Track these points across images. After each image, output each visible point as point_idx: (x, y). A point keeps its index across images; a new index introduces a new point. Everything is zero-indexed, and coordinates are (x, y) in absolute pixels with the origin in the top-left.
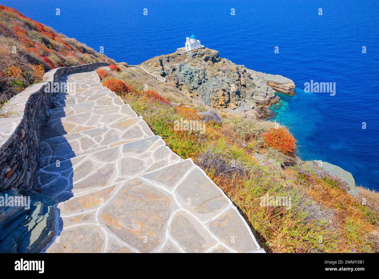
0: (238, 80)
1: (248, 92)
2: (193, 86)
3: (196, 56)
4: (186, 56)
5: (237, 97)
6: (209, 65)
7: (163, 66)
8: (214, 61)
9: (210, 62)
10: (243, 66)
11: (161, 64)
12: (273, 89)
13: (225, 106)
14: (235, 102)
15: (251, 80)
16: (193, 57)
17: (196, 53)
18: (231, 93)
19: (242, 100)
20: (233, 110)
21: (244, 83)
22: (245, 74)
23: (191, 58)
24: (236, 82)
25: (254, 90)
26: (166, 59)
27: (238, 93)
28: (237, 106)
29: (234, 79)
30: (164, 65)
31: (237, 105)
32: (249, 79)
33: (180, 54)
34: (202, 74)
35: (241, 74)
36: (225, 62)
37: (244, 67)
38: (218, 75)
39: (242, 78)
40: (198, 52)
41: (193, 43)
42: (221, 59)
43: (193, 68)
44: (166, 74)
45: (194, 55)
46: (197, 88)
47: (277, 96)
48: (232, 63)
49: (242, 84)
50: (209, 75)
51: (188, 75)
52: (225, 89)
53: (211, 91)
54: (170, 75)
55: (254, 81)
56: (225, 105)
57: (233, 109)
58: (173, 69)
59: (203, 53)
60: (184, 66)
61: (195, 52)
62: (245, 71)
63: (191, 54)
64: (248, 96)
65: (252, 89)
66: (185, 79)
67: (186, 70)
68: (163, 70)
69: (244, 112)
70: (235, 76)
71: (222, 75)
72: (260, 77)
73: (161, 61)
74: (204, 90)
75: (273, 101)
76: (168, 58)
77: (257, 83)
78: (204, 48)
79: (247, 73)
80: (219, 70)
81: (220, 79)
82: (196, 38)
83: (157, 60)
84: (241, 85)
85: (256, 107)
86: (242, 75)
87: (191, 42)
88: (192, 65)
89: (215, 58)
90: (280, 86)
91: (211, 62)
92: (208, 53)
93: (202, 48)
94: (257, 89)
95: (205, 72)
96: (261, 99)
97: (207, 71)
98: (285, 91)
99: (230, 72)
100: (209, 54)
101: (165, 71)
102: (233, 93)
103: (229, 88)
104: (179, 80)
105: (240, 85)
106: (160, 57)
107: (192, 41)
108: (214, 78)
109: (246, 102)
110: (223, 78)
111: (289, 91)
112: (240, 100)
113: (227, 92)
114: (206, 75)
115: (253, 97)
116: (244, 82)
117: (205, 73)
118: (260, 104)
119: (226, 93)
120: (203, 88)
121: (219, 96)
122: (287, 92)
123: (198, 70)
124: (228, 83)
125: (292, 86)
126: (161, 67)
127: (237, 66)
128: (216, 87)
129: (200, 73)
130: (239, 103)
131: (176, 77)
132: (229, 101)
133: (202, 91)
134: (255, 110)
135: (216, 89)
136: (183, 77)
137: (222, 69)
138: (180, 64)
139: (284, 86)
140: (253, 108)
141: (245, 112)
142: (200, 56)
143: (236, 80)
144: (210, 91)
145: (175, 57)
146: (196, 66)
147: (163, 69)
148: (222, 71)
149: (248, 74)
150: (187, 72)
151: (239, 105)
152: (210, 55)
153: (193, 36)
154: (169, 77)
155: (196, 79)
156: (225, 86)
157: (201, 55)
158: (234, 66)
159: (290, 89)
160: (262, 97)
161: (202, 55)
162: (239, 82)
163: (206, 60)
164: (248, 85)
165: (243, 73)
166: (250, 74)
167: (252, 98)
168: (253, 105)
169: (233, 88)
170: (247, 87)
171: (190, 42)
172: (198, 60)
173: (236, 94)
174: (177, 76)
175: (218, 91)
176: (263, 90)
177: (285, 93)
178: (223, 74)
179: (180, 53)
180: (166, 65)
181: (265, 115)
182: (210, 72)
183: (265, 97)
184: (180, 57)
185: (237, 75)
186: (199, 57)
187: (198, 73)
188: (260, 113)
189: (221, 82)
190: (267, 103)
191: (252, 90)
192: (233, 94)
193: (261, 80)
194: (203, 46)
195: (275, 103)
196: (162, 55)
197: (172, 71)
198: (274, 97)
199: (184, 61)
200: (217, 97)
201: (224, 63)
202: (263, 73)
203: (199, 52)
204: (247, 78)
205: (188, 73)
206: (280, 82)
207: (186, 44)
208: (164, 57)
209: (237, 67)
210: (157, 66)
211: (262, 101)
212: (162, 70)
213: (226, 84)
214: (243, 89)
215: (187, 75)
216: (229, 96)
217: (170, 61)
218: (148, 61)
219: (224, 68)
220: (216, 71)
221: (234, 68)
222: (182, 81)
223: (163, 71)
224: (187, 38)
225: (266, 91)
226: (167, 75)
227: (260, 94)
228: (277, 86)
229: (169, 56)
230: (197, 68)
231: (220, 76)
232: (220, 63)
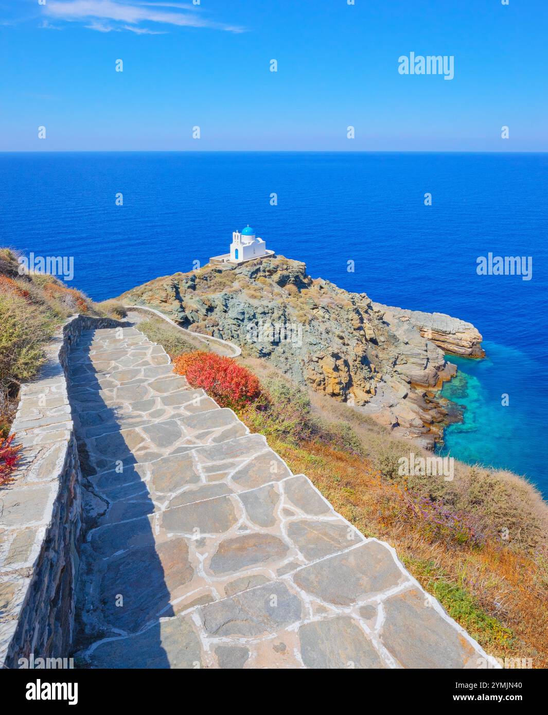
0: (360, 328)
1: (385, 355)
2: (260, 348)
3: (259, 275)
4: (236, 275)
5: (365, 373)
6: (290, 295)
7: (181, 300)
8: (300, 285)
9: (290, 287)
10: (363, 294)
11: (178, 297)
12: (439, 346)
13: (343, 398)
14: (363, 385)
15: (387, 328)
16: (251, 278)
17: (258, 267)
18: (351, 363)
19: (376, 379)
20: (364, 405)
21: (373, 336)
22: (372, 314)
23: (247, 279)
24: (355, 333)
25: (397, 351)
26: (187, 283)
27: (365, 361)
28: (370, 395)
29: (350, 325)
30: (183, 298)
31: (369, 392)
32: (381, 325)
33: (220, 271)
34: (280, 318)
35: (362, 313)
36: (323, 286)
37: (366, 297)
38: (314, 318)
39: (367, 325)
40: (261, 266)
41: (248, 245)
42: (312, 279)
43: (255, 302)
44: (191, 319)
45: (253, 273)
46: (269, 354)
47: (448, 362)
48: (337, 288)
49: (368, 337)
50: (295, 319)
51: (246, 320)
52: (338, 353)
53: (306, 360)
54: (201, 323)
55: (392, 329)
56: (342, 395)
57: (362, 403)
58: (207, 307)
59: (274, 268)
60: (232, 298)
61: (255, 265)
62: (370, 307)
63: (246, 270)
64: (387, 367)
65: (392, 348)
66: (238, 332)
67: (240, 309)
68: (184, 311)
69: (389, 408)
70: (352, 320)
71: (324, 317)
72: (403, 319)
73: (176, 288)
74: (287, 359)
75: (443, 375)
76: (193, 280)
77: (400, 333)
78: (274, 256)
79: (375, 312)
80: (315, 307)
81: (322, 328)
82: (256, 233)
83: (165, 286)
84: (366, 340)
85: (411, 395)
86: (365, 316)
87: (243, 244)
88: (254, 297)
89: (302, 277)
90: (450, 338)
91: (293, 288)
92: (285, 267)
93: (270, 256)
94: (403, 348)
95: (285, 311)
96: (417, 372)
97: (289, 310)
98: (462, 351)
99: (339, 309)
100: (287, 269)
101: (187, 313)
102: (355, 360)
103: (344, 349)
104: (224, 334)
105: (364, 339)
106: (171, 277)
107: (248, 240)
108: (307, 326)
109: (385, 382)
110: (328, 324)
111: (470, 350)
112: (371, 378)
113: (342, 360)
114: (289, 320)
115: (397, 368)
116: (372, 332)
117: (286, 314)
118: (418, 385)
119: (340, 363)
120: (284, 352)
121: (324, 372)
122: (467, 353)
123: (270, 307)
124: (342, 338)
125: (475, 338)
126: (177, 303)
127: (350, 296)
128: (315, 348)
129: (276, 315)
130: (373, 387)
131: (215, 328)
132: (349, 384)
133: (283, 359)
134: (414, 403)
135: (317, 355)
136: (234, 327)
137: (322, 304)
138: (223, 293)
139: (458, 339)
140: (405, 397)
141: (392, 409)
142: (267, 274)
143: (355, 329)
144: (303, 360)
145: (208, 279)
146: (262, 297)
147: (183, 309)
148: (323, 308)
149: (377, 314)
150: (243, 313)
151: (373, 391)
152: (289, 270)
153: (247, 229)
154: (198, 327)
156: (336, 346)
157: (269, 271)
158: (344, 296)
159: (473, 345)
160: (418, 368)
161: (272, 272)
162: (362, 332)
163: (282, 282)
164: (382, 339)
165: (366, 312)
166: (382, 312)
167: (396, 371)
168: (404, 389)
169: (355, 350)
170: (380, 344)
171: (241, 242)
172: (264, 283)
173: (363, 364)
174: (218, 325)
175: (322, 359)
176: (417, 351)
177: (462, 355)
178: (327, 316)
179: (220, 267)
180: (190, 296)
181: (439, 415)
182: (297, 313)
183: (426, 368)
184: (221, 277)
185: (356, 317)
186: (265, 276)
187: (270, 315)
188: (425, 410)
189: (324, 336)
190: (432, 382)
191: (393, 352)
192: (356, 363)
193: (406, 326)
194: (271, 252)
195: (449, 381)
196: (176, 274)
197: (204, 311)
198: (444, 366)
199: (231, 287)
200: (321, 374)
201: (320, 290)
202: (403, 310)
203: (264, 265)
204: (376, 322)
205: (247, 316)
206: (448, 330)
207: (233, 247)
208: (183, 279)
209: (352, 298)
210: (166, 302)
211: (419, 378)
212: (180, 310)
213: (337, 339)
214: (372, 351)
215: (243, 320)
216: (349, 371)
217: (197, 286)
218: (142, 287)
219: (324, 301)
220: (307, 307)
221: (347, 301)
222: (232, 337)
223: (182, 314)
224: (234, 233)
225: (425, 353)
226: (194, 324)
227: (412, 360)
228: (442, 338)
229: (194, 276)
230: (265, 303)
231: (320, 320)
232: (313, 290)
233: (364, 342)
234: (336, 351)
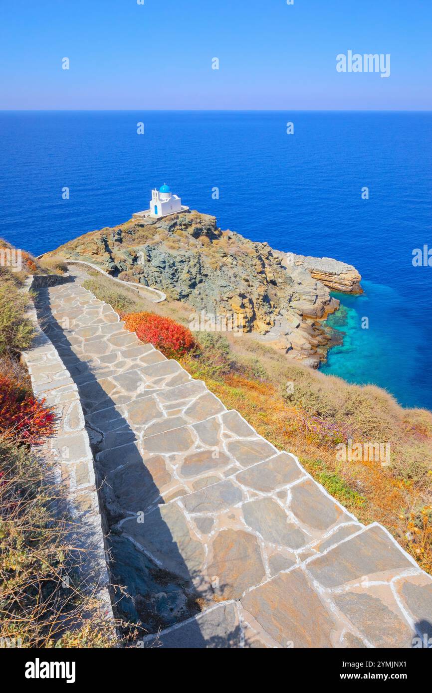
0: (262, 272)
1: (282, 294)
2: (179, 291)
3: (176, 228)
4: (156, 229)
5: (266, 308)
6: (203, 245)
7: (110, 252)
8: (212, 236)
9: (204, 238)
10: (265, 243)
11: (107, 249)
12: (326, 285)
13: (249, 329)
14: (264, 319)
15: (284, 271)
16: (169, 231)
17: (175, 221)
18: (254, 301)
19: (275, 313)
20: (265, 334)
21: (273, 278)
22: (272, 260)
23: (167, 232)
24: (258, 276)
25: (292, 290)
26: (114, 236)
27: (266, 299)
28: (270, 326)
29: (254, 270)
30: (112, 250)
31: (269, 324)
32: (280, 269)
33: (142, 226)
34: (195, 265)
35: (264, 259)
36: (231, 237)
37: (268, 245)
38: (224, 265)
39: (268, 269)
40: (178, 221)
41: (165, 201)
42: (222, 231)
43: (174, 253)
44: (120, 268)
45: (171, 227)
46: (187, 296)
47: (333, 298)
48: (243, 238)
49: (269, 280)
50: (208, 266)
51: (167, 268)
52: (244, 293)
53: (218, 299)
54: (129, 272)
55: (289, 272)
56: (248, 327)
57: (263, 332)
58: (133, 257)
59: (190, 222)
60: (154, 249)
61: (172, 219)
62: (270, 254)
63: (164, 224)
64: (284, 303)
65: (288, 288)
66: (161, 278)
67: (161, 258)
68: (113, 261)
69: (285, 336)
70: (255, 265)
71: (232, 264)
72: (298, 264)
73: (105, 241)
74: (202, 299)
75: (329, 309)
76: (119, 234)
77: (295, 275)
78: (189, 211)
79: (275, 258)
80: (225, 255)
81: (231, 273)
82: (172, 191)
83: (95, 240)
84: (267, 282)
85: (302, 325)
86: (266, 262)
87: (162, 200)
88: (172, 248)
89: (213, 230)
90: (335, 278)
91: (207, 239)
92: (198, 221)
93: (185, 212)
94: (297, 288)
95: (199, 260)
96: (308, 307)
97: (203, 259)
98: (344, 288)
99: (245, 257)
100: (200, 223)
101: (116, 263)
102: (258, 299)
103: (249, 289)
104: (149, 280)
105: (265, 281)
106: (100, 232)
107: (165, 197)
108: (219, 271)
109: (282, 315)
110: (235, 270)
111: (351, 287)
112: (271, 313)
113: (248, 299)
114: (203, 267)
115: (292, 304)
116: (272, 275)
117: (201, 261)
118: (308, 317)
119: (246, 301)
120: (200, 294)
121: (233, 309)
122: (349, 290)
123: (187, 256)
124: (247, 281)
125: (355, 278)
126: (107, 255)
127: (254, 245)
128: (225, 290)
129: (192, 263)
130: (272, 319)
131: (141, 276)
132: (253, 318)
133: (198, 300)
134: (305, 331)
135: (227, 295)
136: (157, 274)
137: (231, 253)
138: (146, 245)
139: (342, 279)
140: (298, 327)
141: (288, 336)
142: (183, 227)
143: (258, 273)
144: (216, 300)
145: (133, 232)
146: (180, 248)
147: (112, 259)
148: (231, 256)
149: (276, 260)
150: (164, 262)
151: (272, 323)
152: (202, 224)
153: (165, 187)
154: (126, 275)
155: (184, 276)
156: (242, 287)
157: (185, 225)
158: (248, 245)
159: (353, 283)
160: (309, 303)
161: (187, 226)
162: (264, 275)
163: (196, 234)
164: (280, 280)
165: (267, 258)
166: (280, 258)
167: (290, 307)
168: (297, 320)
169: (258, 290)
170: (278, 285)
171: (159, 199)
172: (181, 235)
173: (264, 302)
174: (143, 272)
175: (231, 298)
176: (308, 289)
177: (344, 292)
178: (235, 263)
179: (142, 222)
180: (117, 248)
181: (324, 340)
182: (210, 261)
183: (315, 303)
184: (143, 231)
185: (259, 262)
186: (182, 230)
187: (187, 263)
188: (313, 336)
189: (233, 279)
190: (319, 314)
191: (289, 291)
192: (259, 301)
193: (300, 269)
194: (186, 208)
195: (333, 313)
196: (105, 229)
197: (131, 261)
198: (330, 301)
199: (153, 239)
200: (230, 310)
201: (229, 240)
202: (298, 256)
203: (180, 219)
204: (275, 266)
205: (167, 264)
206: (334, 272)
207: (152, 204)
208: (110, 232)
209: (256, 247)
210: (97, 254)
211: (309, 311)
212: (110, 260)
213: (243, 282)
214: (272, 290)
215: (164, 268)
216: (253, 307)
217: (123, 239)
218: (75, 242)
219: (232, 250)
220: (218, 256)
221: (251, 250)
222: (156, 282)
223: (112, 264)
224: (153, 191)
225: (314, 291)
226: (123, 272)
227: (304, 297)
228: (329, 279)
229: (120, 230)
230: (182, 252)
231: (229, 266)
232: (223, 240)
233: (266, 283)
234: (242, 292)
